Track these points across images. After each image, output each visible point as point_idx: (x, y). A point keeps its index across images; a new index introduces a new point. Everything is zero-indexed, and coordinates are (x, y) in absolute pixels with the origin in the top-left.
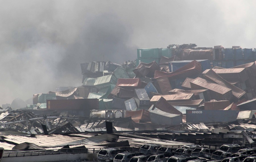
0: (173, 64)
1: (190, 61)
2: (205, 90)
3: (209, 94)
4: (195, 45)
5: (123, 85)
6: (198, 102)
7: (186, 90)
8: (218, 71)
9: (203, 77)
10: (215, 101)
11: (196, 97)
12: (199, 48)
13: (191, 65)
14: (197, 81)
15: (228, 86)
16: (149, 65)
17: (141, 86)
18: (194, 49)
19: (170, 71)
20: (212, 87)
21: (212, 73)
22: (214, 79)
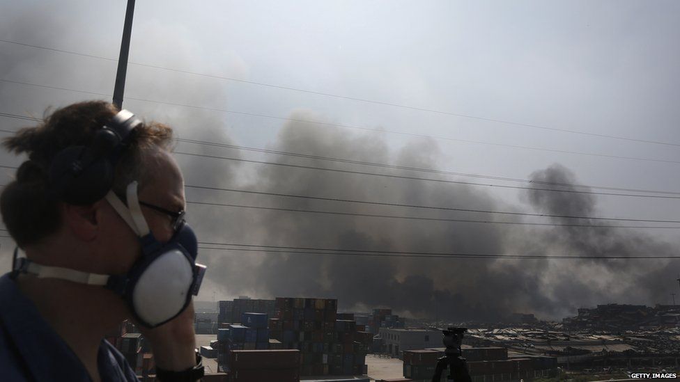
5: (594, 316)
17: (601, 317)
21: (625, 313)
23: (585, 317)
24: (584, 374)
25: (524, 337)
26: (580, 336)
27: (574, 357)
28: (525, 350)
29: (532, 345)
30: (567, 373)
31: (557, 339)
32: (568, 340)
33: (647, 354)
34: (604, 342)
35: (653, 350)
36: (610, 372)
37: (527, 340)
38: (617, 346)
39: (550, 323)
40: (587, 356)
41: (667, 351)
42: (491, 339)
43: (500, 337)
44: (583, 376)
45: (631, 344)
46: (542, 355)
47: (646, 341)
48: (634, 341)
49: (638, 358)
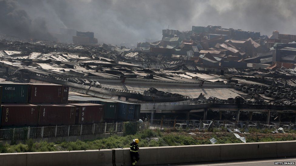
0: (210, 35)
1: (220, 35)
2: (226, 50)
3: (229, 52)
4: (220, 27)
5: (185, 43)
6: (223, 56)
7: (217, 49)
8: (233, 41)
9: (226, 43)
10: (231, 56)
11: (222, 53)
12: (223, 29)
13: (220, 37)
14: (223, 46)
15: (237, 49)
16: (198, 35)
17: (195, 44)
18: (220, 29)
19: (208, 39)
20: (230, 49)
21: (230, 42)
22: (231, 45)
23: (171, 44)
24: (176, 131)
25: (84, 70)
26: (168, 73)
27: (162, 104)
28: (88, 90)
29: (98, 83)
30: (152, 128)
31: (135, 76)
32: (151, 77)
33: (260, 105)
34: (202, 84)
35: (267, 99)
36: (210, 129)
37: (90, 74)
38: (220, 91)
39: (118, 50)
40: (181, 103)
41: (287, 102)
42: (32, 68)
43: (45, 66)
44: (175, 134)
45: (239, 89)
46: (114, 100)
47: (259, 87)
48: (244, 85)
49: (248, 110)
